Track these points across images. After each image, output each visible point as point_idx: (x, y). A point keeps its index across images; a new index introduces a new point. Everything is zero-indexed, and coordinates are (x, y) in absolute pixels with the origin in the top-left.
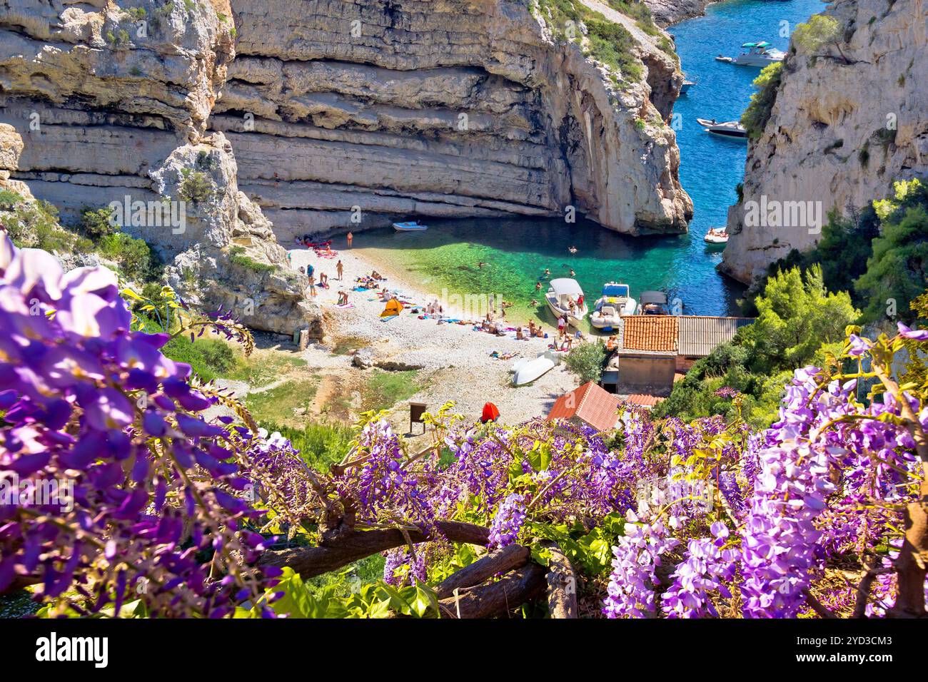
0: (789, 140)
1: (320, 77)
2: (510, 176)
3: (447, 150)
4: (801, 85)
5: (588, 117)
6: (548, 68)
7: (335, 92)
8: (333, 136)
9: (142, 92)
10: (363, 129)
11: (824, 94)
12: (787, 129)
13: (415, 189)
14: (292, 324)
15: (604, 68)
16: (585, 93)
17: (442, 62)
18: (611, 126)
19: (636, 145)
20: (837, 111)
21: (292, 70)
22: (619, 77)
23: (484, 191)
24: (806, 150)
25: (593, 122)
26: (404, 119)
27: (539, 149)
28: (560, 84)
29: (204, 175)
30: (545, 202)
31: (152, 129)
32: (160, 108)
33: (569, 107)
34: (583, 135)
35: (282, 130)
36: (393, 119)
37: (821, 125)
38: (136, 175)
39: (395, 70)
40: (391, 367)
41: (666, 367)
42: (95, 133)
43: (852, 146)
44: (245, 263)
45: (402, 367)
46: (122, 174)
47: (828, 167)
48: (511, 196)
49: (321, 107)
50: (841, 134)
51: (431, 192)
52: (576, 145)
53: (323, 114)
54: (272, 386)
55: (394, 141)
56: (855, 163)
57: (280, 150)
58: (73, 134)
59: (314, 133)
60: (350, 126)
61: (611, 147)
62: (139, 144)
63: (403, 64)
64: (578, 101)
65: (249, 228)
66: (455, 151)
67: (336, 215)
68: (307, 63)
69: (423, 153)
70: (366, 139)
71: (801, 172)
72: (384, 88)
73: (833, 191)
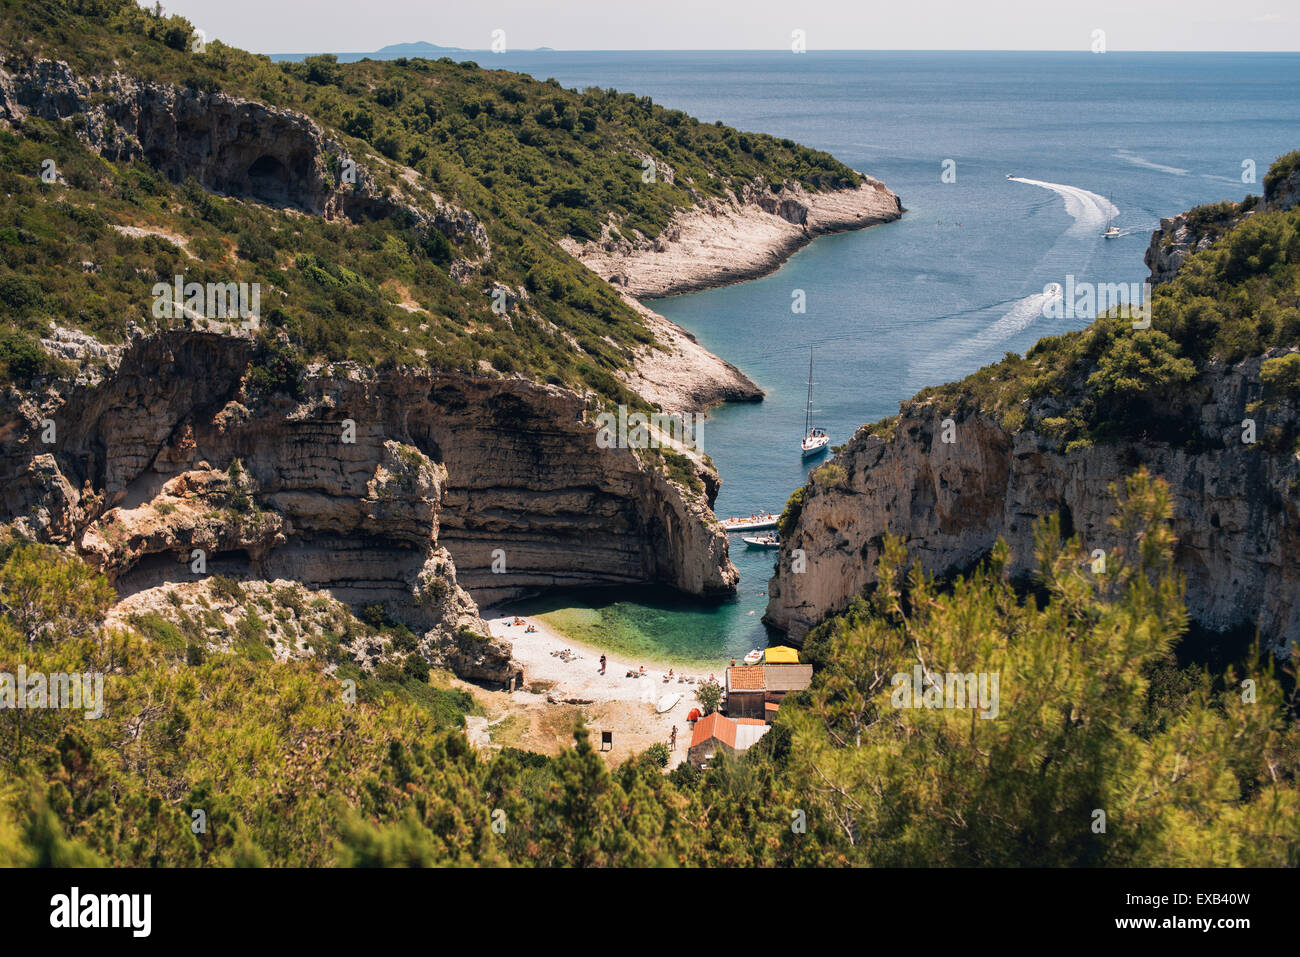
0: (811, 539)
1: (492, 499)
2: (616, 558)
3: (573, 542)
4: (819, 505)
5: (668, 518)
6: (641, 487)
7: (501, 508)
8: (500, 537)
9: (400, 527)
10: (519, 531)
11: (835, 512)
12: (811, 532)
13: (553, 569)
14: (504, 675)
15: (680, 487)
16: (667, 503)
17: (571, 484)
18: (686, 525)
19: (704, 538)
20: (844, 523)
21: (475, 496)
22: (690, 492)
23: (600, 569)
24: (823, 546)
25: (672, 522)
26: (546, 523)
27: (634, 540)
28: (649, 497)
29: (441, 578)
30: (640, 574)
31: (404, 549)
32: (411, 536)
33: (655, 511)
34: (665, 530)
35: (467, 535)
36: (539, 523)
37: (833, 530)
38: (395, 580)
39: (539, 491)
40: (573, 702)
41: (759, 699)
42: (366, 555)
43: (855, 544)
44: (471, 636)
45: (581, 702)
46: (385, 579)
47: (839, 558)
48: (618, 571)
49: (492, 519)
50: (847, 536)
51: (563, 570)
52: (659, 536)
53: (492, 523)
54: (500, 720)
55: (538, 538)
56: (858, 556)
57: (466, 549)
58: (354, 555)
59: (488, 536)
60: (512, 530)
61: (686, 538)
62: (396, 560)
63: (545, 487)
64: (661, 507)
65: (465, 610)
66: (579, 542)
67: (504, 591)
68: (484, 491)
69: (558, 544)
70: (521, 537)
71: (821, 560)
72: (533, 504)
73: (843, 573)
